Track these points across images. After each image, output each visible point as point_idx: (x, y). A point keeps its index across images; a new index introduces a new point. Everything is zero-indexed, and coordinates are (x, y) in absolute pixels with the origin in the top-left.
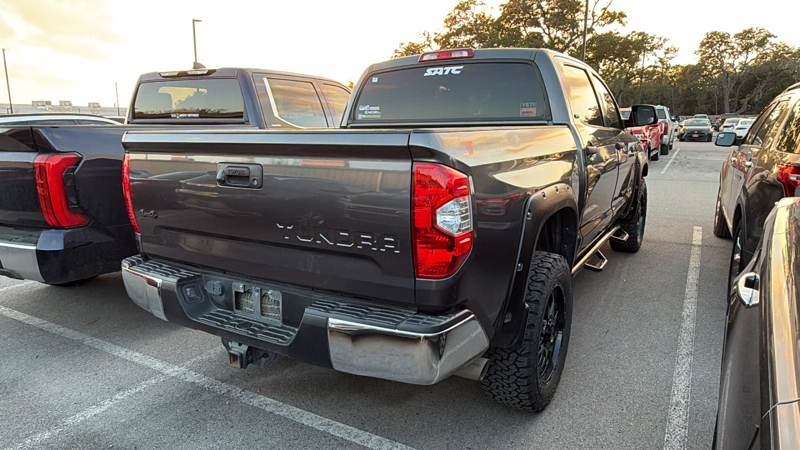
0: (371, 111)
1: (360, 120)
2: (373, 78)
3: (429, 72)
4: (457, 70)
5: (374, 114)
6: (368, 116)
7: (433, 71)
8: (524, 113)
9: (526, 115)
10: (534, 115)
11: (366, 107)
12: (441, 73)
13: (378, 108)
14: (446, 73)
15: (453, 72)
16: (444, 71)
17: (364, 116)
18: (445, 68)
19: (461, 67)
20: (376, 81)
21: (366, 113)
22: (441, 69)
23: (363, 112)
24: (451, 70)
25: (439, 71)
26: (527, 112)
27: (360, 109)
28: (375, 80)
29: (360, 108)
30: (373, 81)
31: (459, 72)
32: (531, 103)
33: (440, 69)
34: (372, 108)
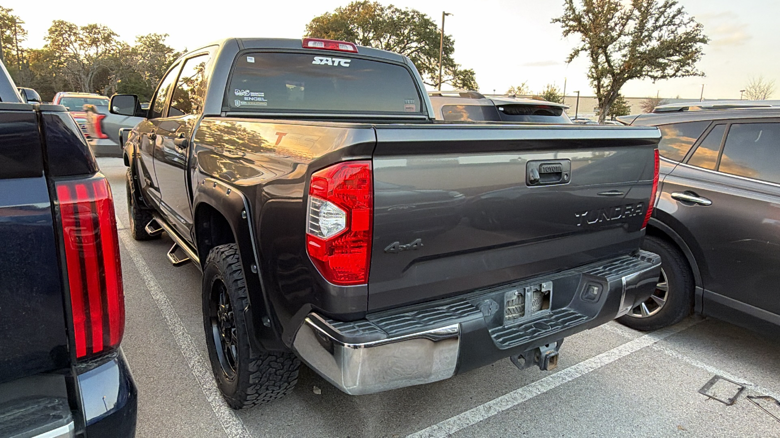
0: (254, 97)
1: (238, 108)
2: (248, 57)
3: (317, 60)
4: (345, 63)
5: (258, 101)
6: (249, 104)
7: (321, 60)
8: (407, 108)
9: (408, 111)
10: (414, 111)
11: (245, 93)
12: (330, 63)
13: (263, 95)
14: (336, 64)
15: (342, 64)
16: (333, 62)
17: (244, 103)
18: (334, 59)
19: (349, 61)
20: (253, 61)
21: (246, 99)
22: (330, 59)
23: (242, 98)
24: (340, 62)
25: (328, 61)
26: (409, 108)
27: (237, 94)
28: (251, 60)
29: (235, 93)
30: (249, 60)
31: (348, 65)
32: (411, 101)
33: (328, 58)
34: (253, 94)
